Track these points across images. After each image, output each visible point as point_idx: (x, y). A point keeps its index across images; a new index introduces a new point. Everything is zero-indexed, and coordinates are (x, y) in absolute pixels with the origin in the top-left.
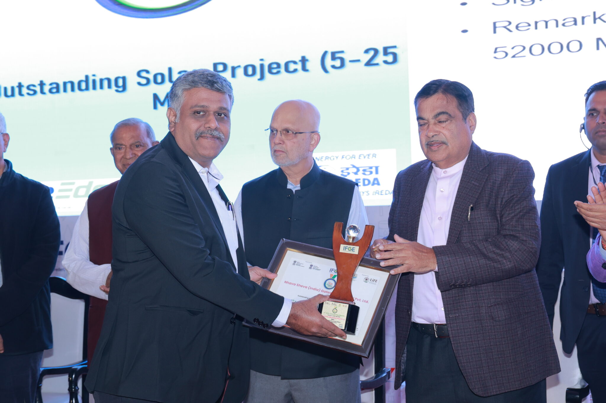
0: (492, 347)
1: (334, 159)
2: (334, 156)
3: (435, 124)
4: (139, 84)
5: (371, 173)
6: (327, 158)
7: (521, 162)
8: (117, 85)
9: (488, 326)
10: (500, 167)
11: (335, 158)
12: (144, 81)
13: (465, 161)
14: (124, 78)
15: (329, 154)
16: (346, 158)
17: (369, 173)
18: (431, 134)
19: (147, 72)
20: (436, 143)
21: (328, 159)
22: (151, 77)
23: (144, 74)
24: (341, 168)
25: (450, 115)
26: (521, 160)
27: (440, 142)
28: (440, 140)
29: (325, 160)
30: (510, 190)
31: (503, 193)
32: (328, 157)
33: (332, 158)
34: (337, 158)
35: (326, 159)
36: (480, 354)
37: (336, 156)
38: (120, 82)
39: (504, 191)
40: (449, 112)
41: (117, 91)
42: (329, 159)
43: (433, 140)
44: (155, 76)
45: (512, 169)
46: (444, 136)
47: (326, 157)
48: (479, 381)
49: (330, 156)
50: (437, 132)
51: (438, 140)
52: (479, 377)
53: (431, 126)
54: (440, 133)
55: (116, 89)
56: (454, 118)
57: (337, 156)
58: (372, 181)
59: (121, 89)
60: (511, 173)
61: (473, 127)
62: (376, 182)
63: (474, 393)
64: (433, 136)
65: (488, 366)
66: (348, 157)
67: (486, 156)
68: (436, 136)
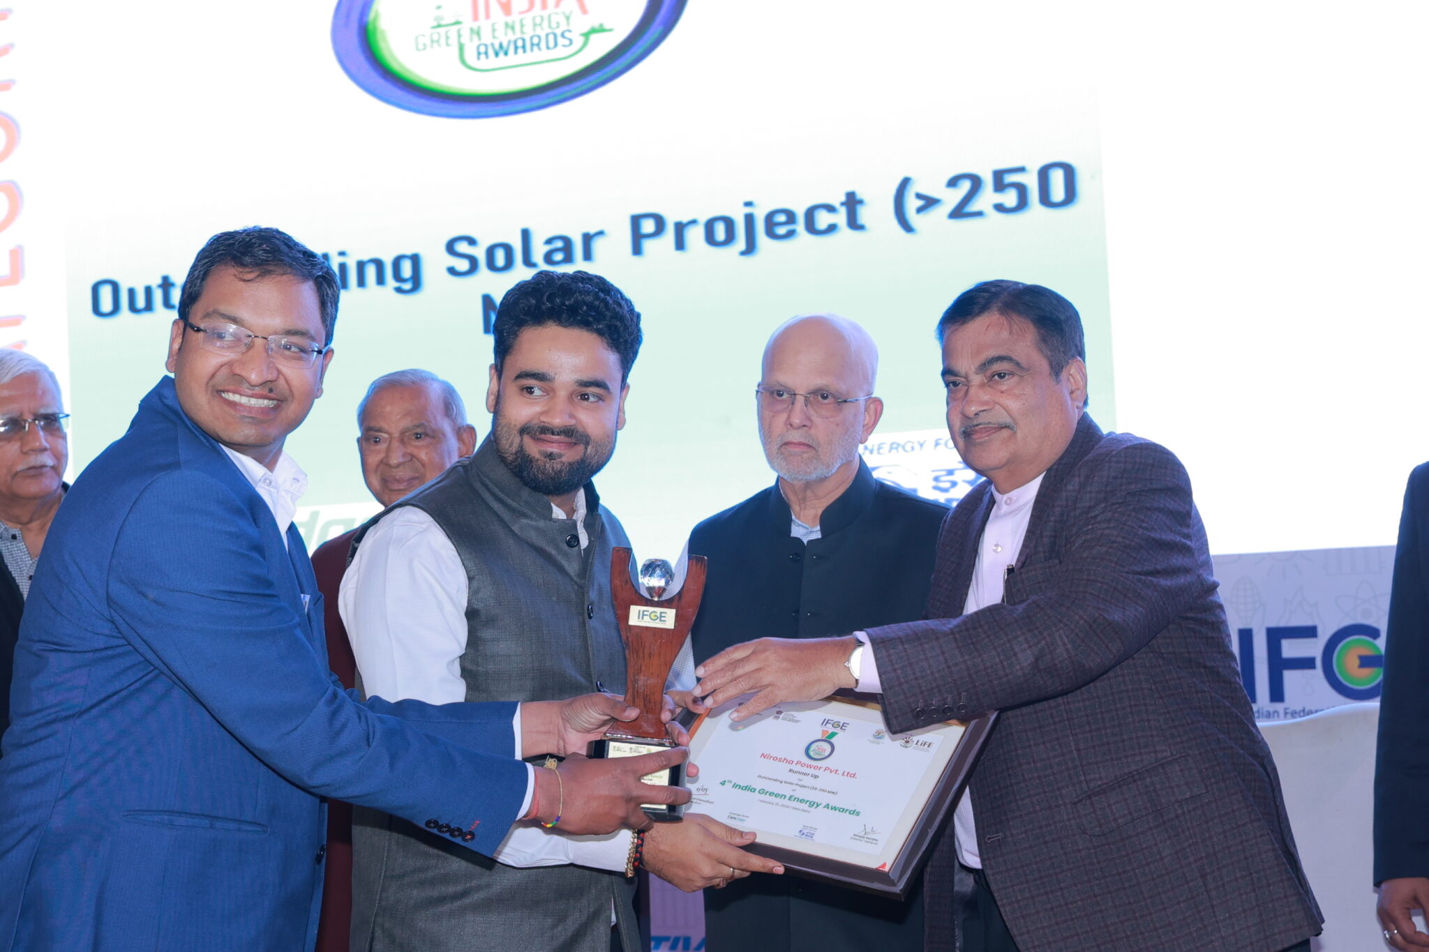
1: (913, 448)
2: (913, 443)
3: (982, 386)
4: (452, 271)
6: (894, 446)
8: (397, 276)
11: (917, 446)
12: (463, 265)
14: (415, 259)
15: (900, 438)
18: (973, 409)
19: (472, 241)
20: (985, 428)
21: (897, 448)
22: (480, 253)
23: (462, 247)
24: (933, 471)
25: (1018, 364)
27: (996, 426)
28: (993, 421)
29: (890, 451)
32: (899, 445)
33: (908, 447)
34: (921, 445)
37: (919, 442)
38: (407, 269)
40: (1015, 357)
41: (399, 290)
43: (978, 423)
44: (490, 252)
46: (1003, 411)
47: (893, 444)
49: (902, 443)
50: (986, 403)
51: (988, 421)
53: (973, 391)
54: (994, 406)
55: (397, 285)
56: (1027, 370)
57: (922, 442)
59: (407, 286)
64: (976, 414)
68: (985, 413)
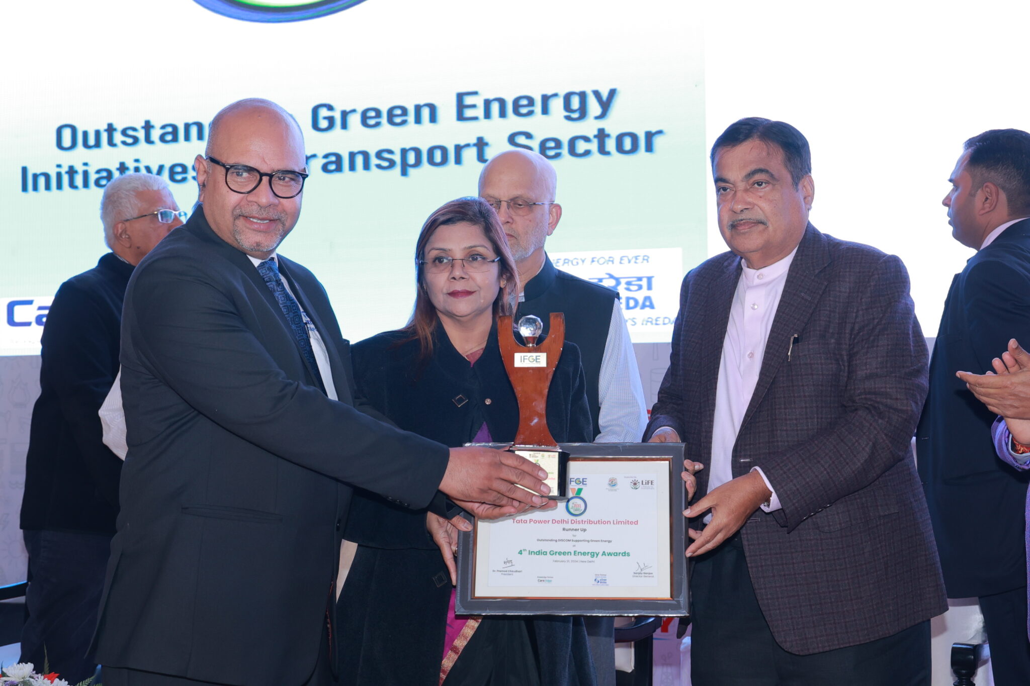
3: (746, 191)
5: (640, 287)
7: (884, 258)
9: (810, 540)
10: (848, 270)
13: (793, 258)
16: (598, 262)
17: (636, 288)
18: (739, 207)
20: (746, 222)
25: (772, 176)
26: (885, 255)
27: (755, 221)
28: (752, 217)
30: (866, 309)
31: (854, 314)
35: (565, 263)
39: (855, 311)
40: (770, 170)
42: (570, 263)
43: (742, 218)
45: (869, 272)
46: (761, 212)
50: (749, 203)
51: (749, 217)
53: (739, 194)
56: (778, 180)
58: (641, 301)
60: (867, 280)
61: (809, 198)
62: (648, 303)
64: (742, 211)
66: (602, 261)
67: (827, 249)
68: (748, 210)
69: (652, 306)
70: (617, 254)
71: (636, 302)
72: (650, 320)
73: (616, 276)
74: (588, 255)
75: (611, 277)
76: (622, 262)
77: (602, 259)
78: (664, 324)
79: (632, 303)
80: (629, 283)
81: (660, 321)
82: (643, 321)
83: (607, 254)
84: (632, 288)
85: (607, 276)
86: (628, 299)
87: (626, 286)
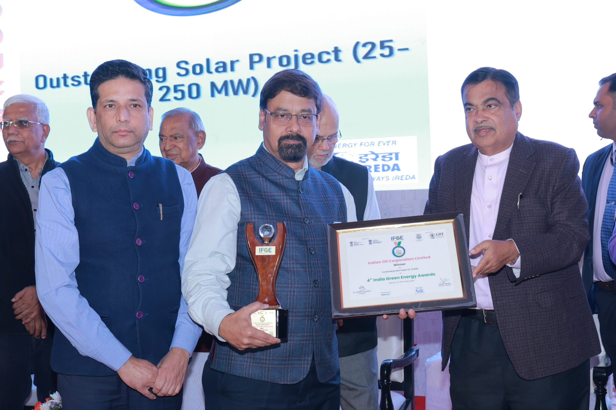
0: (538, 332)
3: (484, 110)
9: (535, 313)
13: (510, 150)
17: (388, 159)
18: (480, 120)
20: (484, 128)
25: (499, 101)
27: (489, 128)
28: (488, 125)
36: (527, 339)
40: (498, 98)
43: (482, 126)
45: (561, 157)
48: (526, 365)
51: (486, 125)
52: (525, 361)
53: (480, 112)
54: (488, 119)
56: (502, 104)
60: (561, 162)
61: (519, 115)
63: (520, 377)
64: (482, 122)
65: (535, 351)
68: (485, 122)
69: (398, 169)
70: (376, 140)
71: (389, 167)
72: (397, 177)
73: (376, 152)
74: (359, 141)
75: (373, 153)
76: (380, 144)
77: (367, 143)
78: (406, 179)
79: (386, 168)
80: (384, 157)
81: (404, 178)
82: (393, 177)
83: (370, 140)
84: (386, 159)
85: (370, 153)
86: (383, 166)
87: (382, 158)
